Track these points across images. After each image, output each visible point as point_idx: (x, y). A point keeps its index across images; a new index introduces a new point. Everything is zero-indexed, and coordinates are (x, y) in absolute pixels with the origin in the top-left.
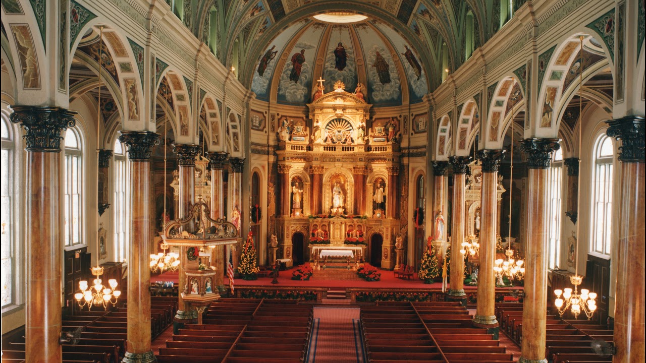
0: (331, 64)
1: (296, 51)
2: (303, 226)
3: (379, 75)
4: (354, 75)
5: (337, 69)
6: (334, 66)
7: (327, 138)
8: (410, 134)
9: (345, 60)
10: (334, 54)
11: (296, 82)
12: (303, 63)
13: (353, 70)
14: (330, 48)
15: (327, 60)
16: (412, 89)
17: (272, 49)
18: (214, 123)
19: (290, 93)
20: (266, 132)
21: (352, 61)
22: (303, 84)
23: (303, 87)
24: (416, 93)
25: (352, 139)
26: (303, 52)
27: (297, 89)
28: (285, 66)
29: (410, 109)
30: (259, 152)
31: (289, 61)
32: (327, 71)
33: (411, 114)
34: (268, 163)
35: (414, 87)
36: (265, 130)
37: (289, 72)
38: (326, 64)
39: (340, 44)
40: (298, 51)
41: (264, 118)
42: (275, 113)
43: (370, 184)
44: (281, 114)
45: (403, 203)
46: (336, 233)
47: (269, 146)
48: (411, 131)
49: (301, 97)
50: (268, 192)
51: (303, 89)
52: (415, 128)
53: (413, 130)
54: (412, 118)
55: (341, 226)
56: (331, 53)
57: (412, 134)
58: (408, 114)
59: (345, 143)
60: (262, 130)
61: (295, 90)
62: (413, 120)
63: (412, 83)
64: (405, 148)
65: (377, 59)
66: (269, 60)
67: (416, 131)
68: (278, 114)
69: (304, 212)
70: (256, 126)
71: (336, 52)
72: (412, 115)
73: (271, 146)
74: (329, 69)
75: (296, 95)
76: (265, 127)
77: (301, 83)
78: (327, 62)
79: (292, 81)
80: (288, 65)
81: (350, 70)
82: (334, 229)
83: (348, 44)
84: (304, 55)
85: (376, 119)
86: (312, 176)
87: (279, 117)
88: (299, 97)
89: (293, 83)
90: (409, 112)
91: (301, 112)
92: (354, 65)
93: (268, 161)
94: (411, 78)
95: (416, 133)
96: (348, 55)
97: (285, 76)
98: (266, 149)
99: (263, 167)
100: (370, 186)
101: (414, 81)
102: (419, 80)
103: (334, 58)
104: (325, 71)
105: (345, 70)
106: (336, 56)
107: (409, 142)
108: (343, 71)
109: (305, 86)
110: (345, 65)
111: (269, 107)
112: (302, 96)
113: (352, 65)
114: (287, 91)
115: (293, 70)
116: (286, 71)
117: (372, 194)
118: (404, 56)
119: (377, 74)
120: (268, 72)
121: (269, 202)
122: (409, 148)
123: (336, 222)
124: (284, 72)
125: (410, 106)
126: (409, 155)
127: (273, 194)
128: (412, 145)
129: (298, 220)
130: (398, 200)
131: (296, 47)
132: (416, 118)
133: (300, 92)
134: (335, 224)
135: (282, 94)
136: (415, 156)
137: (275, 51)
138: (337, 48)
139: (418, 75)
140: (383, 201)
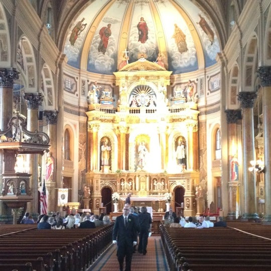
0: (135, 37)
1: (103, 25)
2: (111, 182)
3: (178, 45)
4: (155, 46)
5: (140, 42)
6: (138, 39)
7: (132, 102)
8: (207, 93)
9: (147, 34)
10: (137, 28)
11: (104, 54)
12: (110, 37)
13: (155, 42)
14: (133, 23)
15: (130, 34)
16: (207, 54)
17: (82, 21)
18: (30, 67)
19: (98, 62)
20: (77, 95)
21: (153, 34)
22: (110, 55)
23: (110, 58)
24: (210, 58)
25: (154, 102)
26: (109, 26)
27: (105, 60)
28: (94, 39)
29: (205, 72)
30: (71, 112)
31: (98, 34)
34: (79, 123)
35: (208, 52)
36: (76, 93)
37: (98, 45)
38: (130, 38)
39: (142, 19)
40: (105, 25)
41: (75, 83)
42: (86, 79)
43: (172, 142)
44: (90, 81)
45: (202, 157)
46: (141, 186)
47: (80, 107)
48: (208, 91)
49: (108, 67)
50: (79, 149)
51: (110, 60)
52: (210, 88)
54: (207, 80)
55: (146, 179)
56: (135, 27)
57: (208, 94)
58: (204, 76)
60: (74, 93)
61: (103, 60)
62: (209, 81)
63: (207, 48)
64: (202, 107)
65: (176, 30)
66: (80, 31)
67: (211, 90)
68: (88, 81)
69: (112, 168)
70: (68, 89)
71: (139, 26)
72: (208, 77)
73: (82, 108)
74: (133, 42)
75: (104, 66)
76: (76, 91)
77: (108, 54)
78: (131, 36)
79: (100, 52)
80: (97, 38)
81: (152, 42)
82: (140, 182)
83: (148, 19)
85: (175, 85)
86: (119, 136)
87: (89, 83)
88: (106, 67)
89: (101, 54)
90: (205, 75)
91: (110, 80)
92: (155, 38)
93: (79, 121)
94: (206, 44)
95: (211, 92)
96: (150, 28)
97: (94, 48)
98: (77, 110)
99: (75, 126)
100: (172, 144)
101: (209, 47)
102: (213, 45)
103: (137, 31)
104: (130, 44)
106: (139, 30)
107: (206, 101)
109: (112, 57)
110: (147, 38)
111: (79, 73)
112: (110, 66)
113: (153, 38)
114: (96, 61)
115: (101, 43)
116: (95, 43)
117: (174, 150)
118: (199, 25)
120: (79, 41)
121: (80, 158)
122: (206, 107)
123: (141, 175)
124: (93, 44)
125: (205, 69)
126: (206, 113)
127: (83, 151)
128: (209, 103)
129: (107, 175)
130: (197, 154)
131: (103, 21)
132: (212, 78)
133: (108, 62)
134: (140, 176)
135: (91, 64)
136: (212, 113)
137: (84, 24)
138: (140, 23)
139: (212, 40)
140: (184, 157)
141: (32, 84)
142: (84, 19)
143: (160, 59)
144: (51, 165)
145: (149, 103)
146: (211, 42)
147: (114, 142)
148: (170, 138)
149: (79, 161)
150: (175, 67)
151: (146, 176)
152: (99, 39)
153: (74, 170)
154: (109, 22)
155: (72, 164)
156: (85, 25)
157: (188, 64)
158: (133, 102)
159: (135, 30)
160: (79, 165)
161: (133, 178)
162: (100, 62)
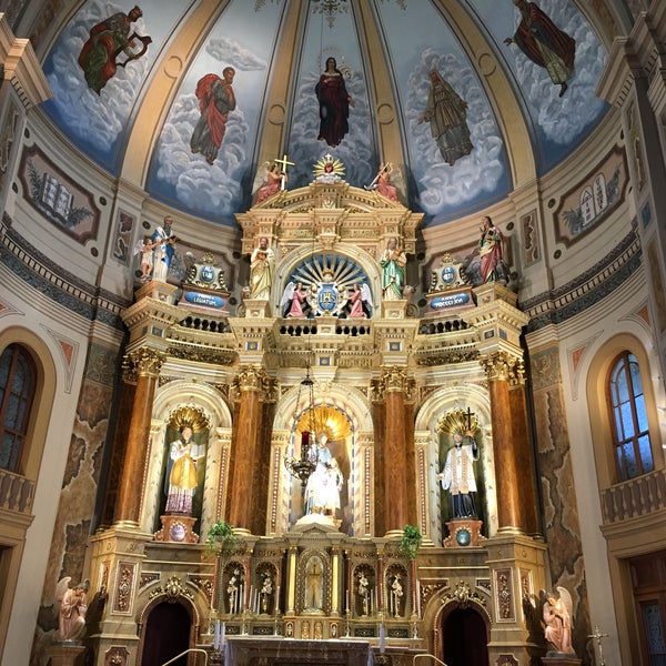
0: (309, 125)
1: (208, 66)
2: (191, 579)
3: (440, 143)
4: (369, 154)
7: (291, 302)
8: (551, 255)
9: (346, 114)
10: (314, 96)
11: (210, 162)
12: (232, 113)
13: (367, 141)
14: (303, 77)
15: (296, 115)
16: (544, 135)
17: (133, 17)
19: (189, 183)
20: (95, 252)
21: (364, 114)
22: (230, 172)
23: (229, 180)
24: (558, 140)
25: (364, 304)
26: (228, 72)
27: (211, 180)
28: (178, 104)
29: (540, 192)
31: (189, 93)
32: (297, 147)
33: (546, 203)
34: (90, 345)
35: (548, 127)
36: (92, 243)
38: (295, 126)
39: (331, 64)
40: (217, 69)
41: (91, 211)
42: (138, 217)
43: (427, 434)
45: (553, 480)
47: (98, 292)
48: (553, 247)
50: (73, 436)
51: (230, 185)
52: (566, 231)
53: (559, 239)
54: (549, 213)
55: (329, 565)
56: (305, 91)
57: (558, 254)
58: (537, 205)
59: (344, 316)
60: (82, 240)
61: (206, 182)
62: (555, 215)
64: (539, 300)
65: (434, 93)
66: (123, 55)
67: (571, 237)
68: (146, 225)
69: (204, 527)
71: (321, 89)
72: (552, 202)
73: (107, 295)
74: (302, 140)
75: (208, 198)
76: (93, 235)
77: (225, 168)
78: (297, 121)
79: (198, 155)
80: (187, 106)
81: (359, 143)
82: (301, 575)
83: (350, 63)
84: (234, 85)
85: (434, 257)
88: (217, 203)
89: (202, 161)
90: (541, 200)
91: (225, 242)
92: (369, 128)
93: (90, 338)
94: (537, 105)
95: (569, 243)
96: (354, 97)
97: (177, 134)
98: (85, 298)
99: (67, 349)
100: (428, 440)
101: (550, 110)
103: (317, 108)
104: (292, 145)
105: (346, 144)
107: (551, 279)
108: (340, 147)
109: (234, 177)
110: (345, 129)
111: (115, 192)
112: (227, 201)
113: (363, 127)
114: (183, 176)
115: (201, 125)
116: (182, 119)
117: (436, 467)
119: (433, 142)
121: (71, 472)
122: (552, 296)
123: (309, 547)
124: (174, 122)
125: (539, 183)
126: (556, 317)
127: (91, 450)
128: (560, 283)
129: (177, 551)
131: (209, 51)
132: (569, 201)
133: (221, 189)
134: (305, 553)
135: (164, 180)
136: (580, 310)
137: (143, 34)
138: (323, 77)
139: (563, 77)
140: (473, 488)
143: (384, 177)
145: (347, 309)
146: (559, 87)
147: (221, 431)
148: (422, 417)
149: (65, 484)
150: (431, 208)
151: (330, 552)
152: (196, 113)
153: (31, 519)
154: (230, 61)
155: (27, 491)
156: (146, 40)
157: (475, 191)
158: (297, 302)
159: (310, 102)
160: (62, 498)
161: (275, 560)
162: (197, 182)
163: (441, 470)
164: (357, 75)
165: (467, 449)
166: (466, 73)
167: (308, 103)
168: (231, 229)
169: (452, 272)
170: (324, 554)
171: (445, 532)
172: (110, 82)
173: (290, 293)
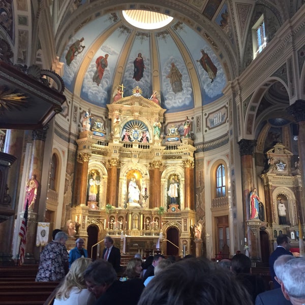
0: (130, 74)
1: (100, 53)
2: (98, 220)
3: (172, 85)
4: (149, 85)
5: (134, 79)
6: (133, 76)
7: (124, 136)
8: (204, 131)
9: (143, 71)
10: (133, 64)
11: (98, 85)
12: (106, 69)
13: (149, 81)
14: (130, 58)
15: (126, 70)
16: (205, 92)
17: (81, 41)
19: (92, 93)
20: (68, 120)
21: (149, 72)
22: (104, 88)
24: (209, 96)
25: (147, 138)
26: (107, 56)
27: (98, 91)
28: (90, 66)
29: (202, 110)
30: (61, 136)
31: (94, 63)
32: (126, 80)
33: (204, 114)
34: (68, 150)
35: (207, 90)
36: (67, 117)
37: (93, 74)
38: (126, 73)
39: (140, 55)
40: (103, 54)
41: (67, 106)
42: (78, 106)
43: (165, 180)
44: (83, 109)
45: (199, 196)
46: (134, 224)
47: (70, 134)
48: (205, 128)
49: (101, 99)
50: (66, 179)
51: (104, 93)
52: (209, 124)
53: (207, 126)
54: (205, 117)
55: (139, 217)
56: (131, 62)
57: (206, 131)
58: (200, 114)
59: (141, 141)
60: (65, 117)
62: (206, 119)
63: (205, 87)
64: (199, 144)
65: (172, 70)
66: (77, 52)
67: (210, 127)
68: (80, 109)
69: (100, 205)
71: (135, 62)
72: (206, 114)
73: (73, 135)
74: (128, 78)
75: (97, 97)
76: (67, 115)
77: (102, 87)
78: (127, 71)
79: (95, 83)
80: (93, 66)
81: (146, 81)
82: (132, 219)
83: (146, 56)
84: (108, 60)
85: (168, 123)
86: (109, 171)
87: (81, 111)
88: (100, 99)
89: (96, 85)
90: (202, 113)
91: (103, 113)
92: (150, 77)
93: (68, 148)
94: (204, 83)
95: (210, 129)
96: (146, 66)
97: (89, 76)
98: (67, 136)
99: (63, 152)
100: (165, 181)
101: (207, 85)
102: (213, 83)
103: (133, 68)
104: (124, 80)
105: (141, 81)
106: (135, 67)
107: (204, 138)
108: (140, 82)
109: (105, 90)
110: (142, 76)
111: (73, 98)
112: (103, 98)
113: (148, 76)
114: (90, 90)
115: (96, 73)
116: (91, 71)
117: (167, 189)
118: (199, 63)
119: (170, 85)
121: (66, 190)
122: (203, 143)
123: (134, 212)
124: (88, 72)
125: (202, 108)
126: (204, 150)
127: (70, 182)
128: (206, 140)
129: (94, 212)
130: (194, 193)
131: (101, 49)
132: (210, 116)
133: (101, 94)
134: (133, 214)
135: (85, 92)
136: (211, 149)
137: (83, 45)
138: (137, 59)
139: (213, 78)
140: (177, 196)
141: (22, 58)
142: (82, 40)
143: (155, 96)
144: (33, 189)
145: (142, 139)
146: (211, 80)
147: (104, 176)
148: (163, 175)
149: (65, 193)
150: (168, 106)
151: (140, 214)
152: (95, 69)
153: (58, 203)
154: (108, 52)
155: (57, 195)
156: (84, 47)
157: (182, 104)
158: (126, 136)
159: (132, 66)
160: (64, 197)
161: (123, 215)
162: (94, 92)
163: (168, 190)
164: (148, 60)
165: (176, 185)
166: (183, 66)
167: (131, 66)
168: (104, 108)
169: (174, 130)
170: (138, 214)
171: (168, 208)
172: (72, 62)
173: (124, 133)
